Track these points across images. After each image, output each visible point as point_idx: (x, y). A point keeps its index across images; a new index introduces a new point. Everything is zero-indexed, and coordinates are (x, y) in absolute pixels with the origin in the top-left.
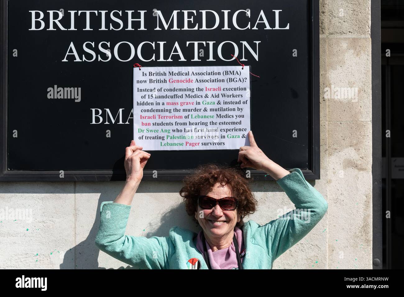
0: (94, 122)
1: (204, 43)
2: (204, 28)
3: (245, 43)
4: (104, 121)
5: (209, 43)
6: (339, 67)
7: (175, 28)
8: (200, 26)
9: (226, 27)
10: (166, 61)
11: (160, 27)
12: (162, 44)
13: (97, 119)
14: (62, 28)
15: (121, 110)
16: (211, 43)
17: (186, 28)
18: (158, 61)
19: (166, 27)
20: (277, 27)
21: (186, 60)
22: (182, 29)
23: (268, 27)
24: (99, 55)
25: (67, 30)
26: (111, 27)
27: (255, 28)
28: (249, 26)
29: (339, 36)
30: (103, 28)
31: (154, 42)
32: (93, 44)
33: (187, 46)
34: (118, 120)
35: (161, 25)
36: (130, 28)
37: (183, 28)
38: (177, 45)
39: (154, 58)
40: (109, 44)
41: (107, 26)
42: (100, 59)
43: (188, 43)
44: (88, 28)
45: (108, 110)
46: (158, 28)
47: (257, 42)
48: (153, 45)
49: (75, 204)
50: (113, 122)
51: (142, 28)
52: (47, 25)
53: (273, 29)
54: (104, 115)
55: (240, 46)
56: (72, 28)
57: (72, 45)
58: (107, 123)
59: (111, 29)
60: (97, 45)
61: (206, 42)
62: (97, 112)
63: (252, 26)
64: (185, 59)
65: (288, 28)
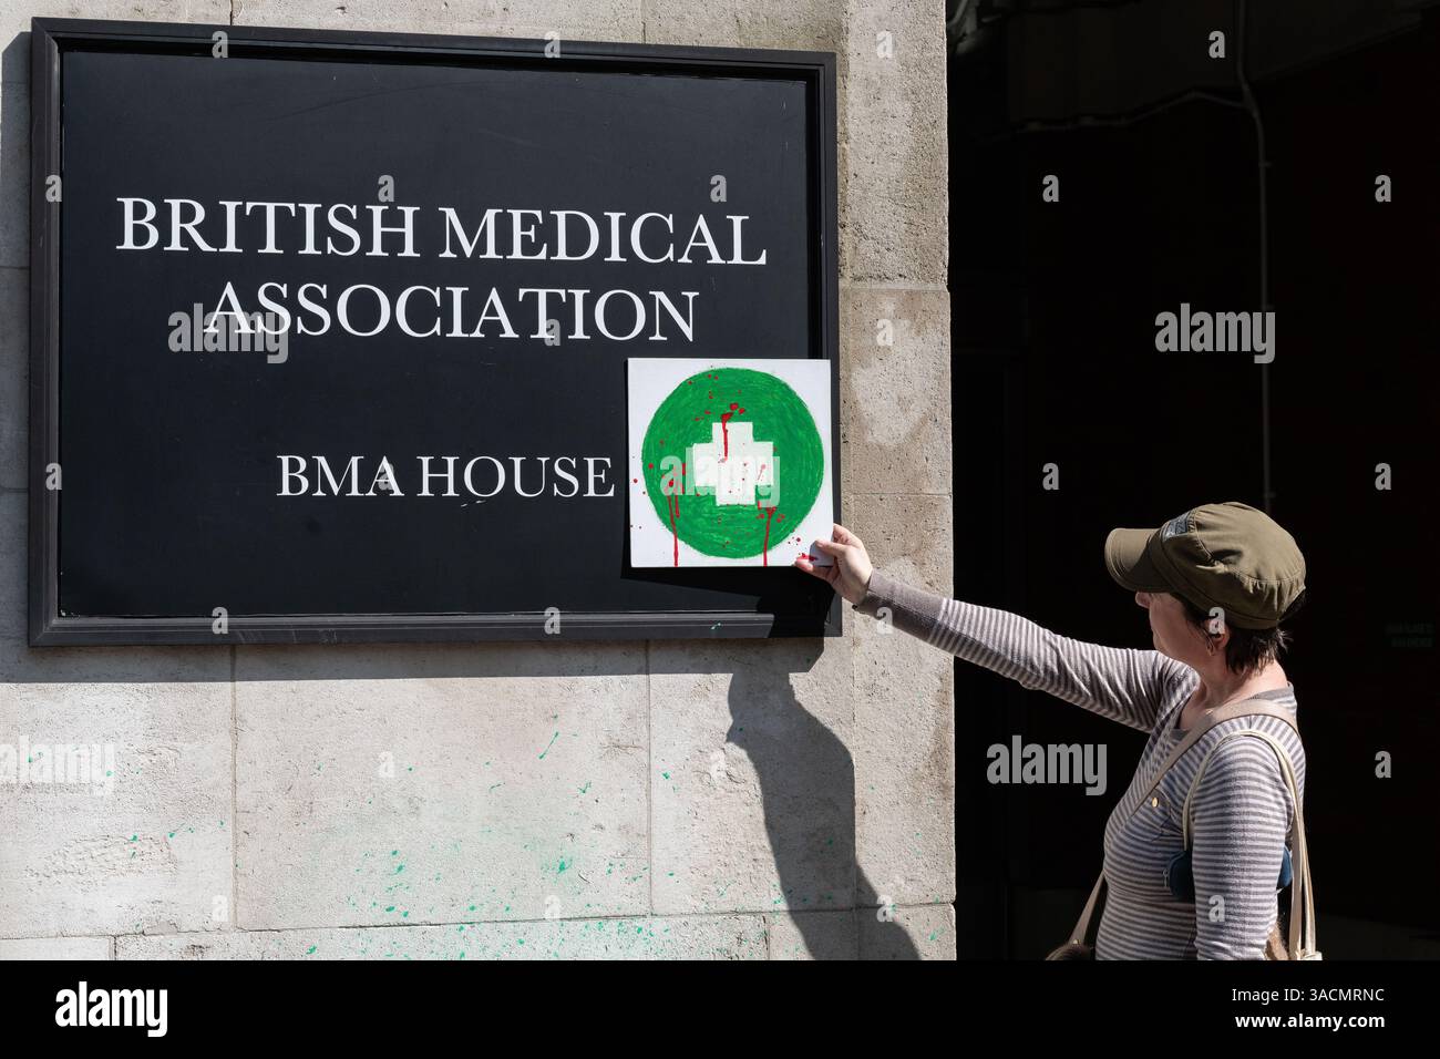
0: (286, 491)
1: (562, 292)
2: (562, 255)
3: (660, 296)
4: (312, 488)
5: (573, 295)
6: (874, 360)
7: (491, 253)
8: (553, 250)
9: (615, 256)
10: (467, 335)
11: (452, 251)
12: (457, 292)
13: (295, 484)
14: (204, 246)
15: (354, 460)
16: (579, 294)
17: (517, 254)
18: (448, 335)
19: (468, 250)
20: (737, 259)
21: (517, 336)
22: (508, 257)
23: (716, 259)
24: (299, 318)
25: (215, 250)
26: (330, 248)
27: (685, 259)
28: (670, 254)
29: (876, 285)
30: (310, 249)
31: (438, 289)
32: (284, 290)
33: (520, 299)
34: (347, 487)
35: (456, 246)
36: (377, 251)
37: (511, 254)
38: (494, 296)
39: (437, 328)
40: (323, 290)
41: (320, 244)
42: (301, 327)
43: (522, 292)
44: (271, 248)
45: (322, 460)
46: (448, 254)
47: (691, 295)
48: (437, 295)
49: (234, 705)
50: (336, 490)
51: (409, 251)
52: (165, 237)
53: (729, 262)
54: (312, 472)
55: (649, 303)
56: (231, 247)
57: (229, 290)
58: (319, 493)
59: (329, 252)
60: (293, 292)
61: (566, 292)
62: (294, 466)
63: (678, 254)
64: (516, 332)
65: (762, 261)
